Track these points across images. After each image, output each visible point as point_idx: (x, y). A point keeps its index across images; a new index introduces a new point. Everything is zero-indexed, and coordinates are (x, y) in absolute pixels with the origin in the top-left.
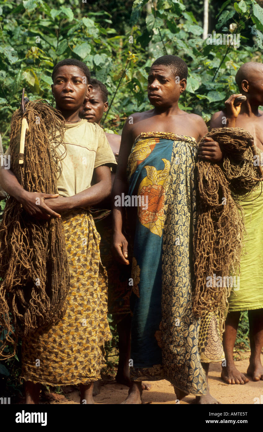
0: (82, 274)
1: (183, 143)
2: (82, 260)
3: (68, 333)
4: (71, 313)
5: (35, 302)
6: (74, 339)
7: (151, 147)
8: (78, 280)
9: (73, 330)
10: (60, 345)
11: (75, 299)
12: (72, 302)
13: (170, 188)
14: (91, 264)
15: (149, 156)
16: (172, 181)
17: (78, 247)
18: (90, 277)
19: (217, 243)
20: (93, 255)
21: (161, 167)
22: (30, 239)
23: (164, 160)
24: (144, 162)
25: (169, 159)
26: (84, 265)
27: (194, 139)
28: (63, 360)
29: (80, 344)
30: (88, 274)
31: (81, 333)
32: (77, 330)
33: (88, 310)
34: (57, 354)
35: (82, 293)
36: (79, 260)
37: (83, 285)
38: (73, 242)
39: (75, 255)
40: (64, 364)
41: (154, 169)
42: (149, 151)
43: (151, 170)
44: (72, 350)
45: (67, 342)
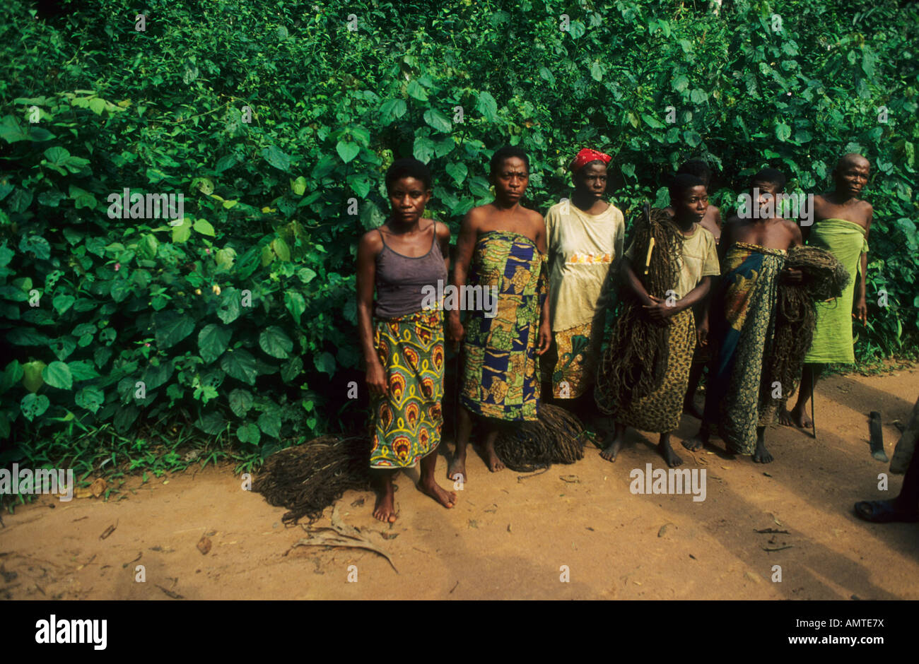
0: (681, 356)
1: (772, 258)
2: (682, 346)
3: (664, 399)
4: (668, 385)
5: (643, 384)
6: (668, 403)
7: (743, 258)
8: (677, 361)
9: (668, 396)
10: (656, 406)
11: (673, 375)
12: (670, 377)
13: (754, 295)
14: (688, 349)
15: (740, 266)
16: (757, 289)
17: (681, 336)
18: (686, 359)
19: (793, 349)
20: (691, 343)
21: (749, 277)
22: (646, 336)
23: (753, 271)
24: (735, 270)
25: (757, 271)
26: (684, 351)
27: (784, 252)
28: (657, 416)
29: (672, 407)
30: (684, 357)
31: (674, 399)
32: (671, 397)
33: (681, 383)
34: (652, 412)
35: (679, 371)
36: (680, 347)
37: (681, 365)
38: (677, 333)
39: (677, 342)
40: (659, 419)
41: (743, 278)
42: (740, 262)
43: (740, 279)
44: (665, 410)
45: (662, 404)
